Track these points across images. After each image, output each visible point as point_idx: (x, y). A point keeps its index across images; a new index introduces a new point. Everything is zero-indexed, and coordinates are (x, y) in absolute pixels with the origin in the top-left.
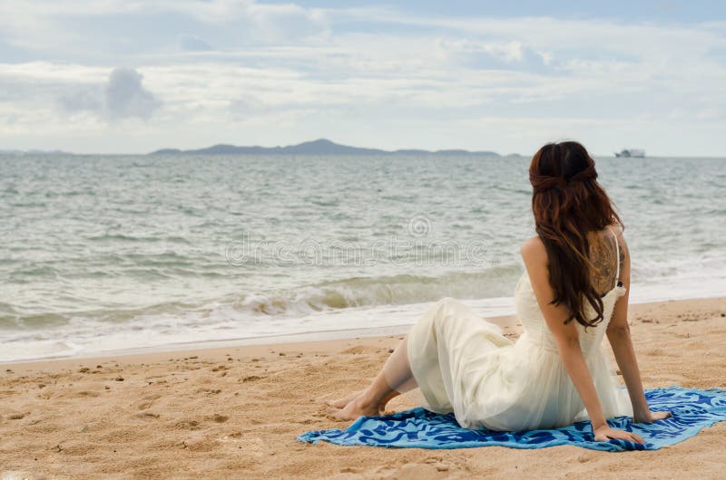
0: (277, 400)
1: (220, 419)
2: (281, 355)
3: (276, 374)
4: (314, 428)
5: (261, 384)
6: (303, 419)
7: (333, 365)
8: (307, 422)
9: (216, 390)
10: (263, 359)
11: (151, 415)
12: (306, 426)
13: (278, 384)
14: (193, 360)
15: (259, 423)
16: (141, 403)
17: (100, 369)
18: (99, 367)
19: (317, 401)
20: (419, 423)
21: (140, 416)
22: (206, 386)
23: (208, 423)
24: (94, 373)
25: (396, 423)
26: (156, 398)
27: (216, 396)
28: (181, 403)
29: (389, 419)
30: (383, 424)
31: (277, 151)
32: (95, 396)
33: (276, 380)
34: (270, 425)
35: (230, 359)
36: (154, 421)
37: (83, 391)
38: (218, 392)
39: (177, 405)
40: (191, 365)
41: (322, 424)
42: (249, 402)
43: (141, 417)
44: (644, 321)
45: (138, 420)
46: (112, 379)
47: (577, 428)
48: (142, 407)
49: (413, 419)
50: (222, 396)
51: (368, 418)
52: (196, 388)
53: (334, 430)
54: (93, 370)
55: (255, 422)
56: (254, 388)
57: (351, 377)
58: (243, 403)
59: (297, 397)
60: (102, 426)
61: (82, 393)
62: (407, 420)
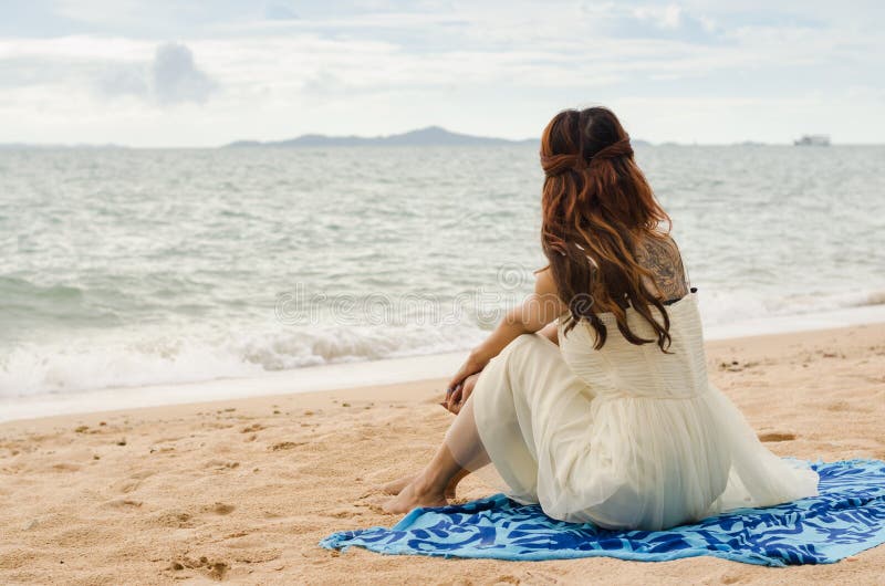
0: (313, 479)
1: (223, 510)
2: (345, 405)
3: (321, 438)
4: (349, 525)
5: (295, 454)
6: (337, 511)
7: (400, 425)
8: (342, 515)
9: (232, 462)
10: (320, 412)
11: (131, 503)
12: (341, 520)
13: (317, 454)
14: (228, 414)
15: (275, 516)
16: (125, 483)
17: (103, 428)
18: (103, 424)
19: (366, 480)
20: (498, 519)
21: (115, 505)
22: (221, 458)
23: (205, 517)
24: (94, 432)
25: (466, 517)
26: (146, 476)
27: (231, 472)
28: (176, 484)
29: (455, 511)
30: (447, 518)
31: (379, 142)
32: (74, 469)
33: (315, 449)
34: (290, 520)
35: (276, 412)
36: (134, 512)
37: (59, 463)
38: (236, 465)
39: (171, 487)
40: (223, 422)
41: (361, 518)
42: (272, 481)
43: (117, 506)
44: (826, 356)
45: (111, 511)
46: (113, 443)
47: (724, 528)
48: (125, 490)
49: (488, 512)
50: (237, 473)
51: (426, 510)
52: (205, 461)
53: (376, 529)
54: (93, 430)
55: (269, 515)
56: (284, 461)
57: (417, 445)
58: (262, 484)
59: (339, 474)
60: (58, 520)
61: (58, 467)
62: (481, 513)
